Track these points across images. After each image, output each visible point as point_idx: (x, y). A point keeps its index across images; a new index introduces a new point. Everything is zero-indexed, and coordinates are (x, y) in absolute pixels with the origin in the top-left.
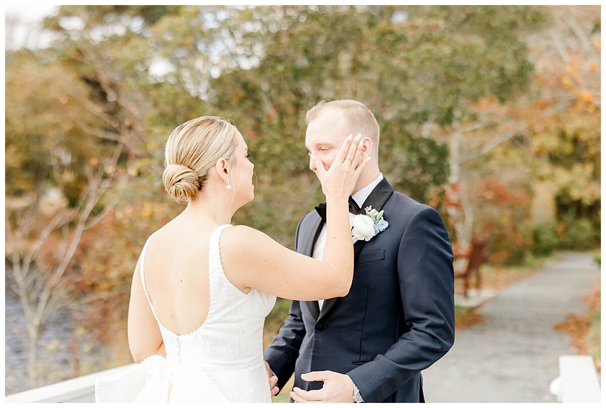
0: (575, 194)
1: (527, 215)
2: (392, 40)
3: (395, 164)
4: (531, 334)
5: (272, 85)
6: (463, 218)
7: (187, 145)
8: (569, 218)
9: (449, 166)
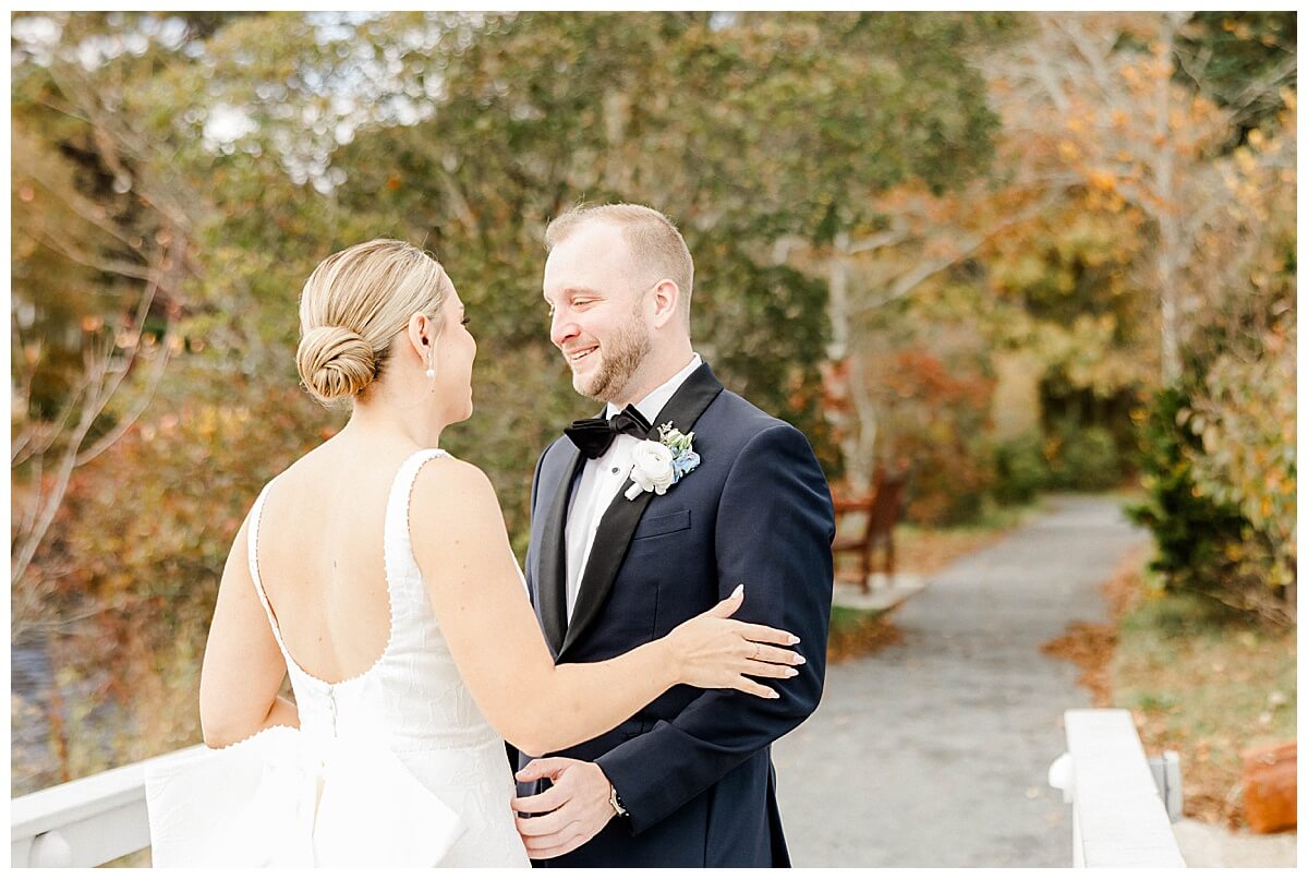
0: (1080, 376)
1: (984, 421)
2: (713, 65)
3: (718, 321)
4: (998, 664)
5: (465, 160)
6: (855, 431)
7: (351, 287)
8: (1067, 425)
9: (828, 321)
